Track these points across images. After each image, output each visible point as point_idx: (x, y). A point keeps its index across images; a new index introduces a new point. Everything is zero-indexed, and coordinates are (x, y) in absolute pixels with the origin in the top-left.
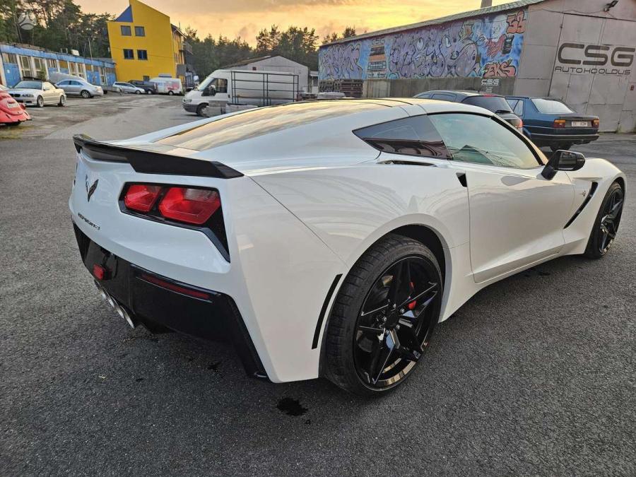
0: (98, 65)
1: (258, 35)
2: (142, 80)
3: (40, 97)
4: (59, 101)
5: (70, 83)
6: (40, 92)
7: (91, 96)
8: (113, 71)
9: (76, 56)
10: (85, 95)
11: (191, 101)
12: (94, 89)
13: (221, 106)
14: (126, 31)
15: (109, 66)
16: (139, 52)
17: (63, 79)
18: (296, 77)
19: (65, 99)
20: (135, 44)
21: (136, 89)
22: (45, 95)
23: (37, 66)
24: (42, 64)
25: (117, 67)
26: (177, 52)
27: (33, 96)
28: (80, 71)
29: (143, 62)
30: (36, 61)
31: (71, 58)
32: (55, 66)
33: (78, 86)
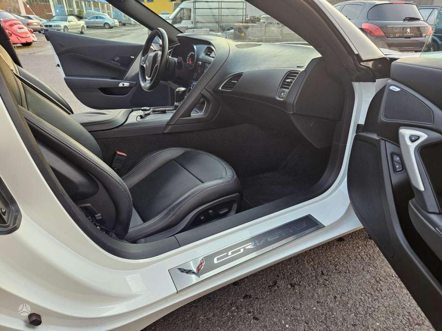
3: (65, 27)
4: (80, 30)
5: (97, 18)
6: (66, 24)
7: (111, 27)
10: (107, 27)
12: (113, 22)
17: (93, 15)
18: (244, 3)
19: (86, 28)
22: (70, 26)
23: (78, 7)
24: (81, 5)
27: (60, 26)
28: (108, 10)
30: (77, 3)
32: (90, 6)
33: (102, 20)
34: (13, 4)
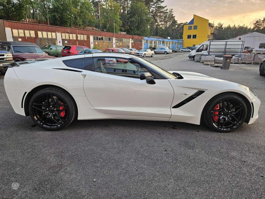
0: (176, 42)
1: (255, 22)
2: (192, 46)
3: (145, 54)
4: (151, 55)
5: (162, 49)
6: (146, 52)
7: (168, 53)
8: (182, 44)
9: (169, 39)
10: (165, 53)
11: (191, 54)
12: (169, 51)
13: (200, 56)
14: (190, 28)
15: (181, 42)
16: (193, 36)
18: (243, 42)
20: (192, 32)
21: (189, 50)
23: (155, 44)
25: (184, 42)
26: (209, 34)
27: (143, 54)
28: (169, 44)
29: (194, 39)
30: (155, 42)
31: (167, 40)
32: (160, 43)
33: (164, 50)
34: (127, 44)
